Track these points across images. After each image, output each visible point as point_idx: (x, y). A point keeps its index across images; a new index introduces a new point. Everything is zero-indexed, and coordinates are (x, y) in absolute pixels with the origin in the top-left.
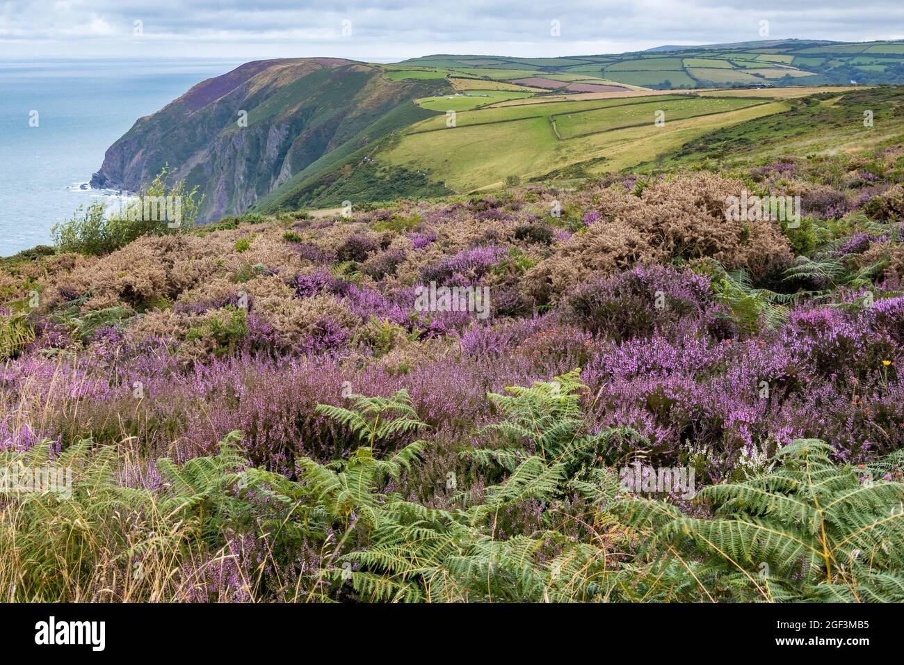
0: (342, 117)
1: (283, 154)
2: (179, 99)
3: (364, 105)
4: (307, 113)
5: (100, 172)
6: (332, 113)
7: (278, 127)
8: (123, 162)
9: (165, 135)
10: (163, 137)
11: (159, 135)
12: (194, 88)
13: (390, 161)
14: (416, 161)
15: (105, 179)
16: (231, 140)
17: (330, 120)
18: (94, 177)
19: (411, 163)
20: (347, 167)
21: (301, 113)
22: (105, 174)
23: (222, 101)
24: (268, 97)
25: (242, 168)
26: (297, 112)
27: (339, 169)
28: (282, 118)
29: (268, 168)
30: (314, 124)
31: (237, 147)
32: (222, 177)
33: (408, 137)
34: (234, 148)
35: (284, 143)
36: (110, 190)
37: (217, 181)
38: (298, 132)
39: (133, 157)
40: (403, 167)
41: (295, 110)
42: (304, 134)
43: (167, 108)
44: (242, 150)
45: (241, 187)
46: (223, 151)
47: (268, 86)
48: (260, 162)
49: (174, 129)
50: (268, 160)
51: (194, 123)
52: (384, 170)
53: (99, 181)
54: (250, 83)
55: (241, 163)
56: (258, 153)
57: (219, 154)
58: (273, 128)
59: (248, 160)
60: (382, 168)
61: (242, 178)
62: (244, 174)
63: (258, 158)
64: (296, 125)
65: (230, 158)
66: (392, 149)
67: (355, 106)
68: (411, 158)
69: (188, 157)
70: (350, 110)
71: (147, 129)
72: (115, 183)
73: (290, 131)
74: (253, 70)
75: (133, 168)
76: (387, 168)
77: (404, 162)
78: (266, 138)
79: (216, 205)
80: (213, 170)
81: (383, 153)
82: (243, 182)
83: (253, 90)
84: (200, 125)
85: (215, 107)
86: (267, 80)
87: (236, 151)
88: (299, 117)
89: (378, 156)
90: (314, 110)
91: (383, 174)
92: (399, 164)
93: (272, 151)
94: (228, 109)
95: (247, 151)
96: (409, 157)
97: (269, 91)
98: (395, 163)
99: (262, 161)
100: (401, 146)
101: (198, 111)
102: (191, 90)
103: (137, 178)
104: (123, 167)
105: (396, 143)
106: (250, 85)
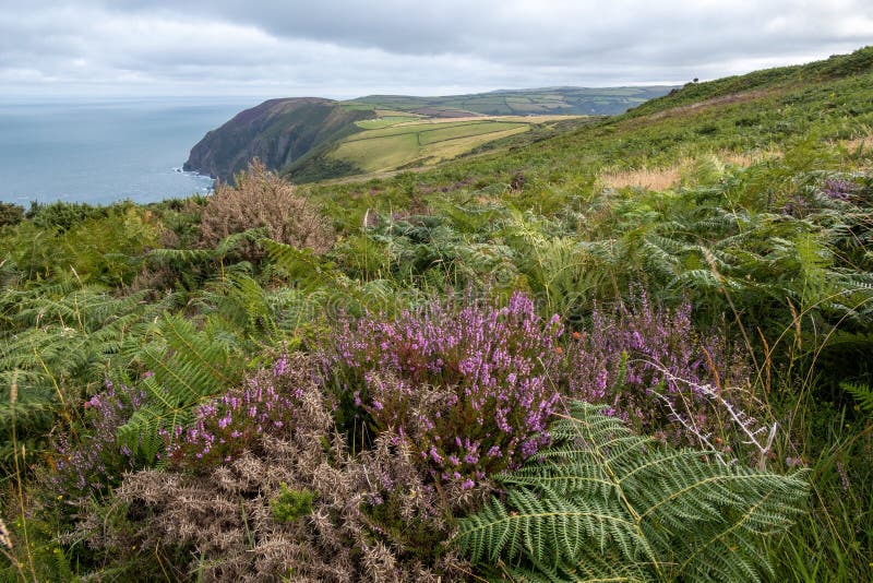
0: (318, 131)
1: (286, 152)
5: (188, 162)
6: (313, 129)
7: (284, 137)
8: (200, 156)
9: (223, 141)
11: (220, 141)
13: (333, 157)
15: (191, 166)
17: (311, 133)
18: (185, 165)
19: (345, 158)
21: (297, 129)
22: (191, 163)
23: (253, 122)
24: (278, 120)
26: (294, 128)
28: (286, 132)
29: (280, 159)
30: (303, 135)
31: (262, 148)
33: (344, 144)
35: (287, 145)
36: (193, 172)
38: (295, 139)
39: (205, 154)
40: (340, 160)
42: (298, 141)
47: (278, 114)
49: (228, 138)
50: (279, 156)
51: (239, 134)
52: (330, 162)
53: (187, 167)
56: (274, 152)
58: (281, 137)
59: (268, 155)
63: (273, 155)
64: (294, 136)
66: (335, 151)
67: (325, 125)
68: (345, 155)
70: (322, 128)
71: (213, 138)
72: (197, 168)
73: (290, 139)
75: (206, 160)
76: (332, 161)
77: (341, 157)
78: (277, 143)
81: (331, 152)
83: (270, 116)
84: (242, 136)
85: (250, 126)
86: (278, 110)
88: (295, 131)
89: (328, 154)
90: (303, 127)
91: (330, 164)
92: (338, 158)
93: (281, 150)
97: (279, 117)
99: (276, 156)
100: (340, 149)
101: (240, 128)
103: (208, 165)
104: (200, 159)
105: (337, 148)
106: (269, 113)
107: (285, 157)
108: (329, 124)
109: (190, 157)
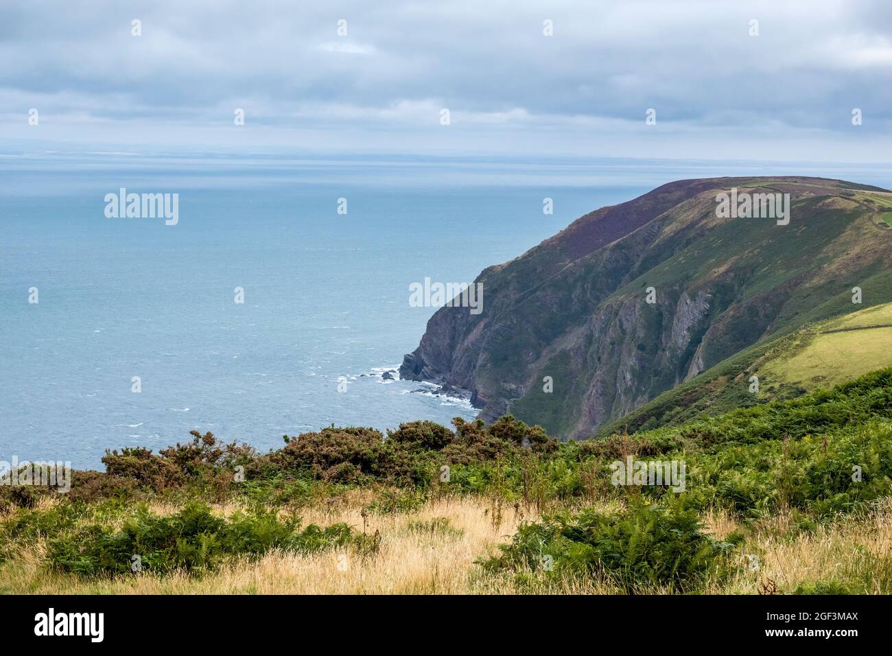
0: (796, 285)
1: (696, 341)
2: (552, 239)
3: (833, 267)
4: (744, 275)
5: (417, 352)
6: (781, 275)
7: (693, 297)
8: (453, 338)
9: (523, 298)
10: (518, 301)
11: (514, 296)
12: (577, 222)
13: (784, 375)
14: (824, 378)
15: (424, 364)
16: (616, 314)
17: (774, 290)
18: (407, 360)
19: (816, 379)
20: (722, 379)
21: (732, 274)
22: (423, 356)
23: (617, 246)
24: (688, 243)
25: (631, 361)
26: (726, 272)
27: (709, 382)
28: (701, 282)
29: (672, 363)
30: (749, 295)
31: (626, 325)
32: (598, 372)
33: (826, 336)
34: (621, 326)
35: (700, 322)
36: (427, 383)
37: (589, 380)
38: (725, 305)
39: (468, 331)
40: (800, 386)
41: (722, 269)
42: (730, 312)
43: (531, 253)
44: (634, 331)
45: (627, 391)
46: (604, 331)
47: (692, 225)
48: (660, 352)
49: (538, 288)
50: (673, 351)
51: (571, 280)
52: (771, 389)
53: (413, 368)
54: (667, 217)
55: (630, 351)
56: (658, 338)
57: (597, 335)
58: (685, 298)
59: (641, 347)
60: (769, 386)
61: (628, 376)
62: (633, 371)
63: (657, 348)
64: (723, 294)
65: (613, 344)
66: (794, 355)
67: (820, 268)
68: (818, 372)
69: (555, 336)
70: (810, 275)
71: (495, 286)
72: (438, 372)
73: (711, 302)
74: (678, 194)
75: (467, 350)
76: (777, 386)
77: (805, 377)
78: (672, 313)
79: (584, 419)
80: (585, 360)
81: (778, 361)
82: (629, 383)
83: (668, 230)
84: (579, 284)
85: (607, 254)
86: (691, 215)
87: (624, 332)
88: (728, 280)
89: (768, 365)
90: (753, 271)
91: (768, 394)
92: (796, 380)
93: (680, 336)
94: (627, 260)
95: (641, 334)
96: (817, 369)
97: (692, 234)
98: (791, 378)
99: (664, 350)
100: (809, 350)
101: (578, 261)
102: (573, 224)
103: (471, 365)
104: (452, 347)
105: (803, 346)
106: (666, 220)
107: (688, 355)
108: (831, 268)
109: (426, 339)
